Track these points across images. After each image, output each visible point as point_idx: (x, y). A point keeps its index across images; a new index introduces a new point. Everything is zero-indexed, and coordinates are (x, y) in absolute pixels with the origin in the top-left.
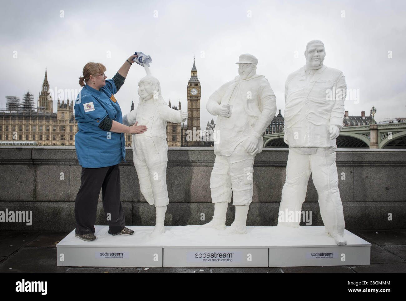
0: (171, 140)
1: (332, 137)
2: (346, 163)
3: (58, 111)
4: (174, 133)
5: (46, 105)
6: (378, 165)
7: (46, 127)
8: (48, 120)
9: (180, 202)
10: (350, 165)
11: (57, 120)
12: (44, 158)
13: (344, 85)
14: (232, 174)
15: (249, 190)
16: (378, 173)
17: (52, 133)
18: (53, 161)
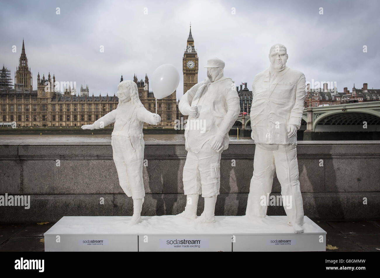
0: (166, 119)
1: (289, 136)
2: (317, 155)
3: (38, 88)
4: (168, 112)
5: (25, 82)
6: (349, 157)
7: (25, 106)
8: (27, 98)
9: (158, 194)
10: (321, 157)
11: (37, 98)
12: (30, 154)
13: (303, 87)
14: (200, 169)
15: (215, 184)
16: (350, 165)
17: (32, 113)
18: (38, 156)
